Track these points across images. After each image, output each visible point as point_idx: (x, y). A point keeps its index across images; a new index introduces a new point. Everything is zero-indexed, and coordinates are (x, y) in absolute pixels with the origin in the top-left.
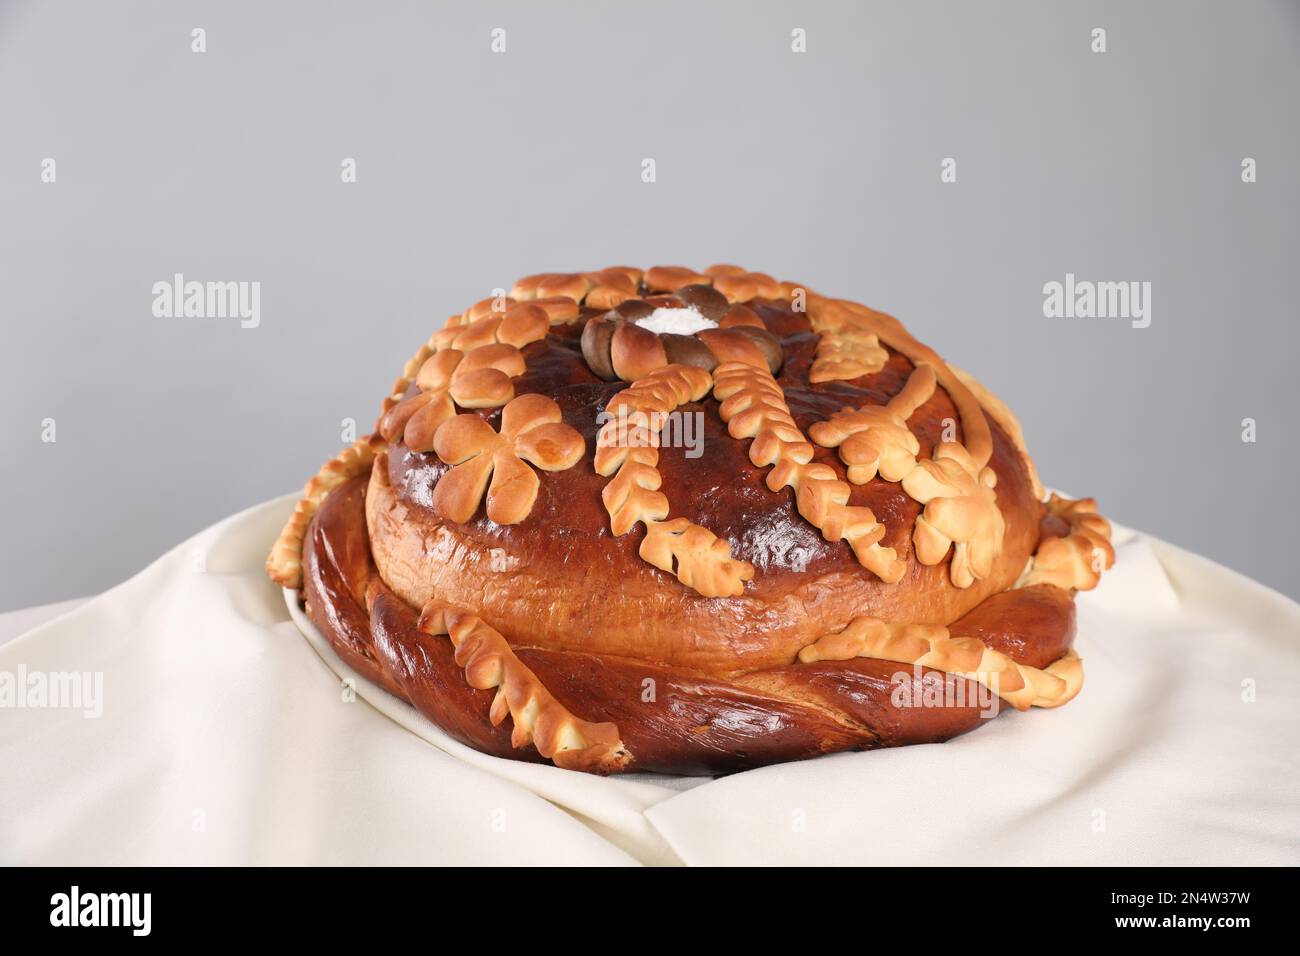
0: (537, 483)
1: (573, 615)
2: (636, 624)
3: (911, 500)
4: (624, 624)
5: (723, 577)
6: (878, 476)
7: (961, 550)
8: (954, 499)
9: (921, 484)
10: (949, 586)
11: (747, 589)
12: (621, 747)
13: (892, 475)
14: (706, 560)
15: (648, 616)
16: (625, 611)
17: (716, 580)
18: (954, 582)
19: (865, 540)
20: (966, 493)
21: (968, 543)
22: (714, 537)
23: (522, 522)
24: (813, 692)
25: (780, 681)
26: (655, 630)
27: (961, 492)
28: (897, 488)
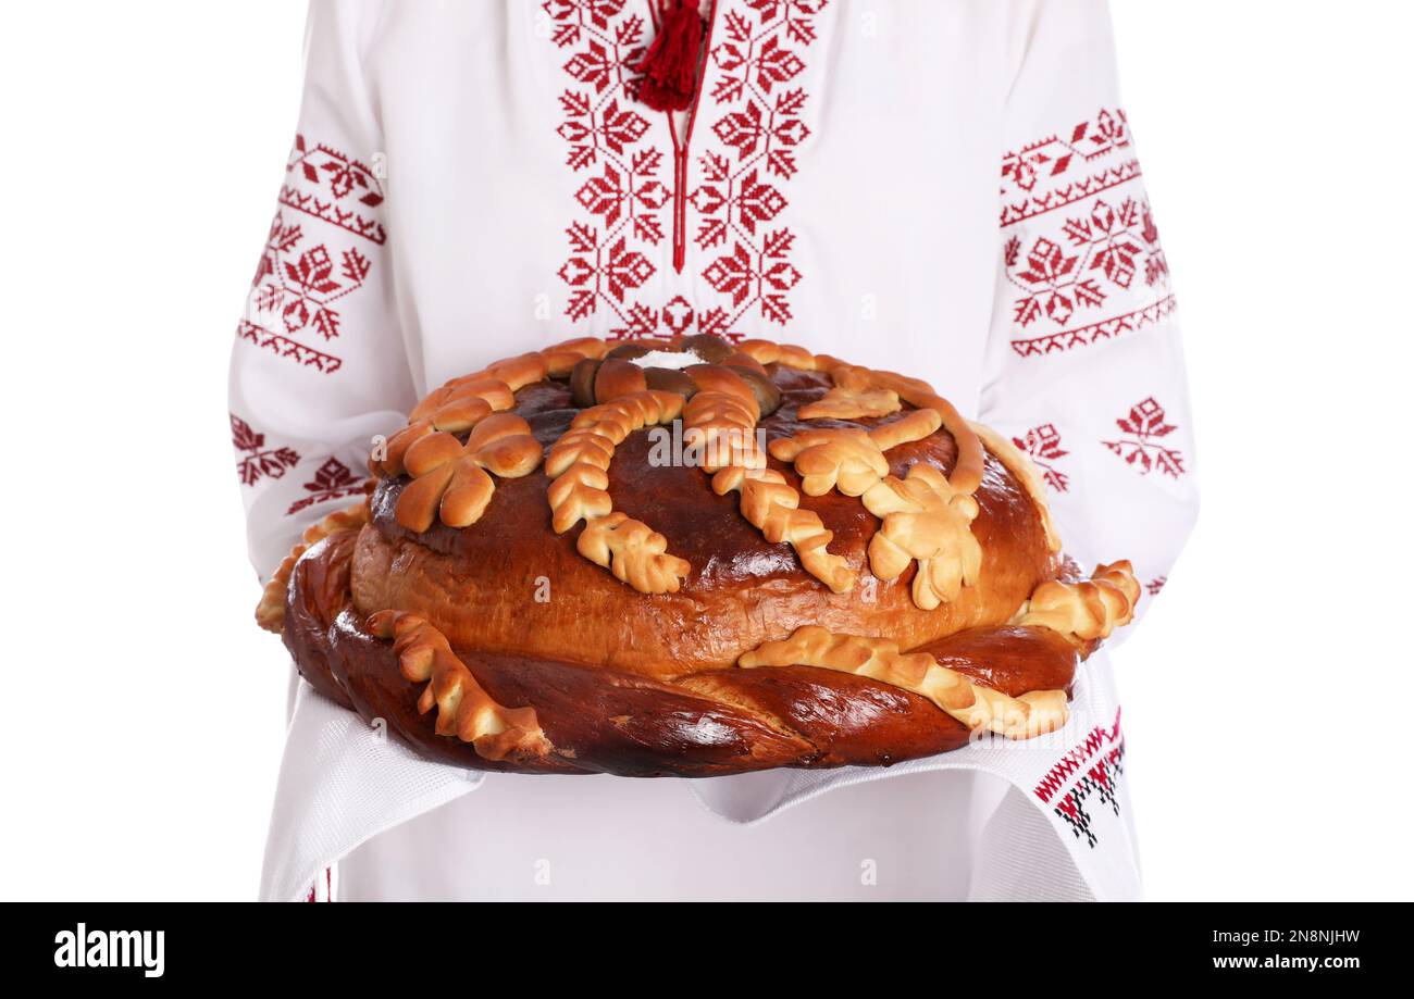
0: (491, 487)
1: (514, 614)
2: (574, 620)
3: (871, 515)
4: (562, 623)
5: (655, 569)
6: (836, 490)
7: (923, 566)
8: (913, 514)
9: (881, 499)
10: (911, 606)
11: (681, 587)
12: (540, 733)
13: (851, 490)
14: (639, 553)
15: (585, 614)
16: (563, 610)
17: (649, 573)
18: (915, 601)
19: (808, 543)
20: (929, 510)
21: (930, 560)
22: (650, 531)
23: (473, 525)
24: (744, 694)
25: (713, 683)
26: (590, 627)
27: (924, 508)
28: (857, 503)
